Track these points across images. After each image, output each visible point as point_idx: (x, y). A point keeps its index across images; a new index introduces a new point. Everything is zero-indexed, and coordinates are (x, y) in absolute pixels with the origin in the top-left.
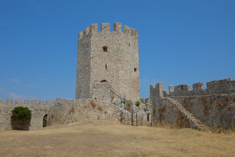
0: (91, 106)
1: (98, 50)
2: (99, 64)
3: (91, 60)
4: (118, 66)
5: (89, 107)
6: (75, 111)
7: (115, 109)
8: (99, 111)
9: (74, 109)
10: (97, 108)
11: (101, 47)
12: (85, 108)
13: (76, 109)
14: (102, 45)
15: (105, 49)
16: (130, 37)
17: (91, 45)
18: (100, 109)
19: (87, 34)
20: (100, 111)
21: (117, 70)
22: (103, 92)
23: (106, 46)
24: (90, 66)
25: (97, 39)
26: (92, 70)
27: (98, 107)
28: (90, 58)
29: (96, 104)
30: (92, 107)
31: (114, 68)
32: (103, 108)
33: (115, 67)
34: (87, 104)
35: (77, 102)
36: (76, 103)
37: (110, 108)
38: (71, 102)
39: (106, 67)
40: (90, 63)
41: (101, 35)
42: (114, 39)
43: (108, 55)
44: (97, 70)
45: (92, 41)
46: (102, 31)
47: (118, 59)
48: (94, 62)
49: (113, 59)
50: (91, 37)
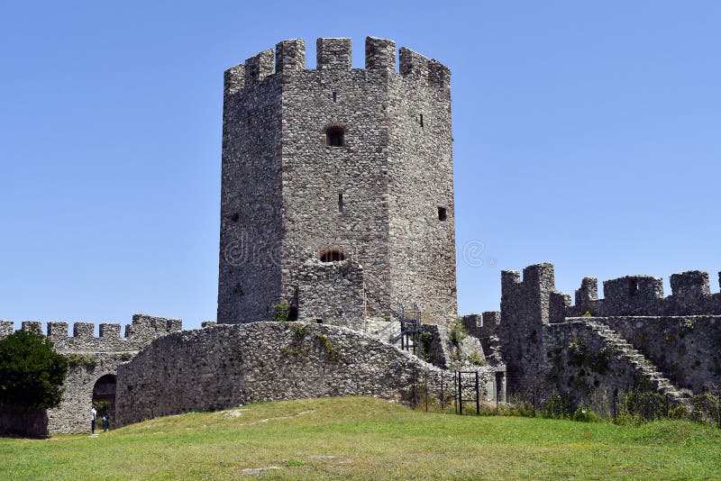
1: (308, 138)
2: (315, 192)
3: (285, 174)
4: (383, 199)
6: (244, 366)
11: (322, 127)
13: (249, 357)
14: (325, 122)
15: (335, 136)
16: (424, 92)
17: (284, 121)
19: (262, 76)
21: (380, 215)
22: (338, 296)
23: (341, 124)
24: (281, 197)
25: (305, 100)
26: (289, 212)
28: (281, 170)
31: (369, 209)
32: (348, 356)
33: (375, 204)
36: (248, 336)
39: (341, 203)
40: (281, 187)
41: (321, 85)
42: (370, 98)
43: (345, 161)
44: (306, 216)
45: (285, 105)
46: (324, 67)
47: (385, 173)
48: (294, 184)
49: (365, 173)
50: (280, 91)
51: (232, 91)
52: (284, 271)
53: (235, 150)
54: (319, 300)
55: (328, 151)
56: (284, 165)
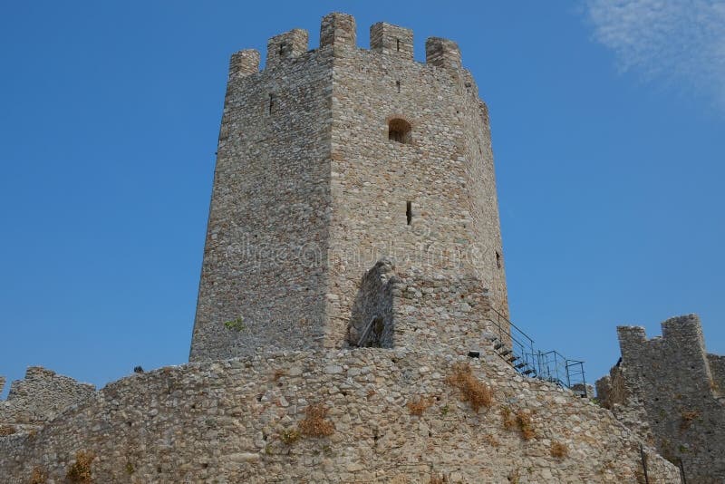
0: (460, 405)
1: (366, 126)
2: (375, 194)
3: (334, 164)
4: (463, 217)
5: (445, 411)
6: (337, 436)
7: (606, 430)
8: (513, 440)
9: (324, 417)
10: (497, 415)
11: (383, 117)
12: (417, 411)
13: (348, 417)
14: (387, 112)
15: (398, 130)
17: (335, 99)
18: (521, 426)
19: (296, 54)
20: (525, 439)
21: (459, 235)
22: (456, 328)
23: (408, 118)
24: (328, 192)
25: (362, 82)
26: (339, 215)
27: (505, 414)
28: (330, 157)
29: (492, 393)
30: (461, 414)
31: (445, 227)
32: (536, 422)
33: (454, 221)
34: (427, 389)
35: (355, 371)
36: (345, 374)
37: (577, 423)
38: (296, 370)
39: (409, 214)
40: (328, 180)
41: (382, 69)
42: (440, 97)
43: (415, 162)
44: (363, 222)
45: (337, 81)
46: (385, 52)
47: (463, 186)
48: (347, 178)
49: (439, 181)
50: (331, 64)
51: (242, 74)
52: (330, 296)
53: (242, 141)
54: (427, 331)
55: (392, 146)
56: (333, 151)
